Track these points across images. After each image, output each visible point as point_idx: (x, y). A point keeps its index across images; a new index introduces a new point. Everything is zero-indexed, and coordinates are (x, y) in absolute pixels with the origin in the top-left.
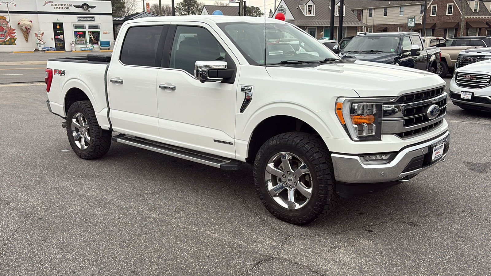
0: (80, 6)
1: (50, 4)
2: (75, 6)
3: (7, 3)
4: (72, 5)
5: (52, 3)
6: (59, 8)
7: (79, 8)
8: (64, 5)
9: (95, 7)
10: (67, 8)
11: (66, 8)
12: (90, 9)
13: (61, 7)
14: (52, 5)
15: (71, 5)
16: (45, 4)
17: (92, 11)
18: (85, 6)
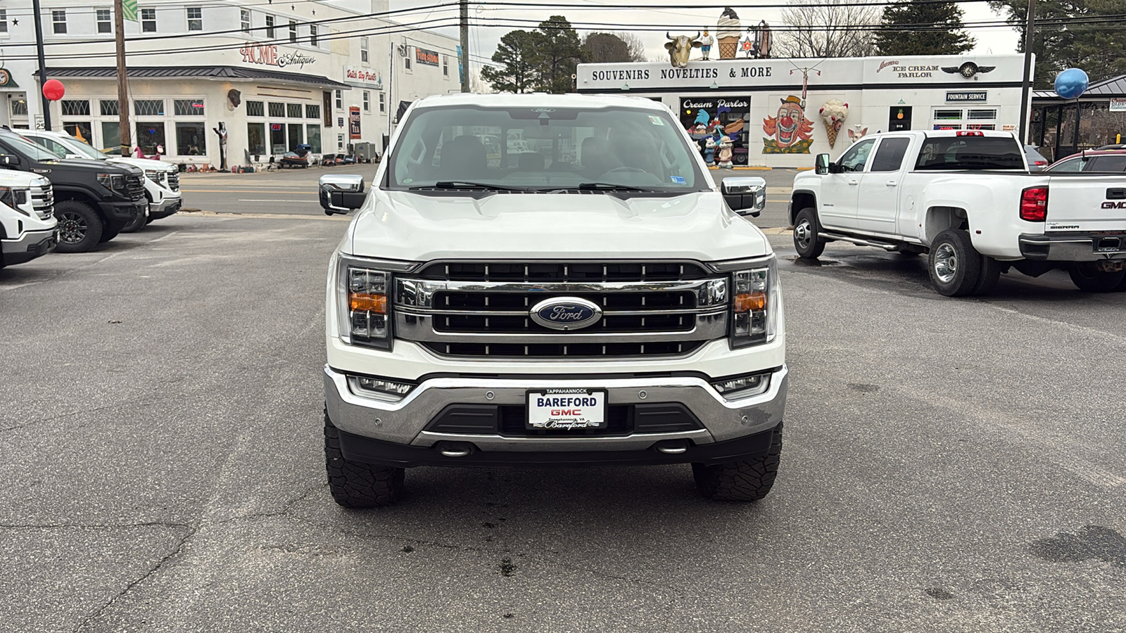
0: (957, 68)
1: (891, 67)
2: (943, 69)
3: (804, 70)
4: (939, 68)
5: (895, 65)
6: (908, 75)
7: (953, 73)
8: (920, 69)
9: (993, 68)
10: (926, 75)
11: (923, 75)
12: (978, 74)
13: (914, 72)
14: (895, 69)
15: (935, 68)
16: (881, 67)
17: (982, 78)
18: (967, 69)
